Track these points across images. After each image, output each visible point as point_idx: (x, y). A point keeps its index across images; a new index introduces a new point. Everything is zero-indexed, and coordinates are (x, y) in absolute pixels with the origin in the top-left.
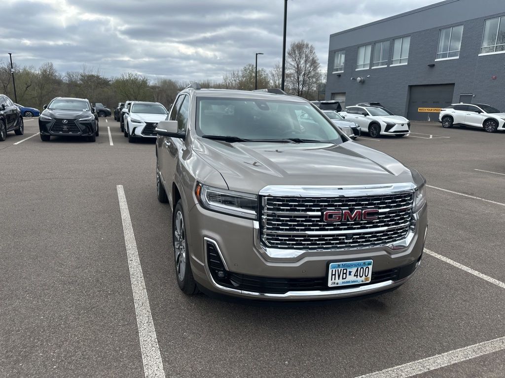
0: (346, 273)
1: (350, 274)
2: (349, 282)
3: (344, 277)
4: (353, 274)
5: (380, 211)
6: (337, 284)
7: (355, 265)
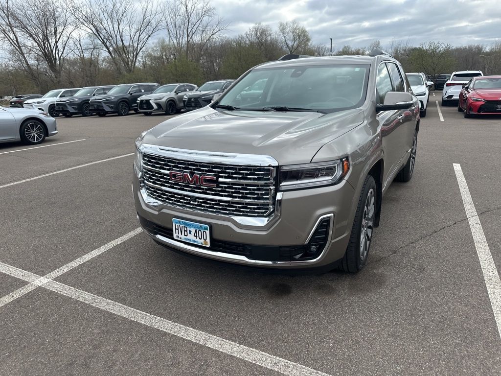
0: (187, 231)
1: (190, 233)
2: (190, 240)
3: (186, 234)
4: (193, 233)
5: (220, 180)
6: (180, 238)
7: (194, 226)
